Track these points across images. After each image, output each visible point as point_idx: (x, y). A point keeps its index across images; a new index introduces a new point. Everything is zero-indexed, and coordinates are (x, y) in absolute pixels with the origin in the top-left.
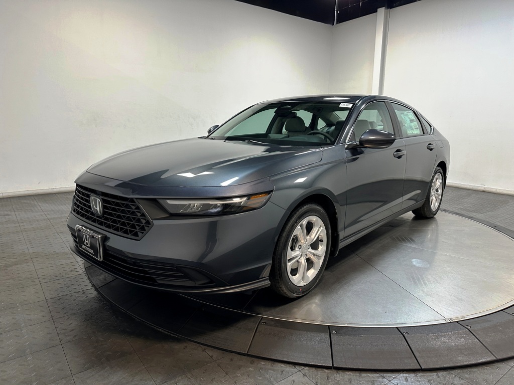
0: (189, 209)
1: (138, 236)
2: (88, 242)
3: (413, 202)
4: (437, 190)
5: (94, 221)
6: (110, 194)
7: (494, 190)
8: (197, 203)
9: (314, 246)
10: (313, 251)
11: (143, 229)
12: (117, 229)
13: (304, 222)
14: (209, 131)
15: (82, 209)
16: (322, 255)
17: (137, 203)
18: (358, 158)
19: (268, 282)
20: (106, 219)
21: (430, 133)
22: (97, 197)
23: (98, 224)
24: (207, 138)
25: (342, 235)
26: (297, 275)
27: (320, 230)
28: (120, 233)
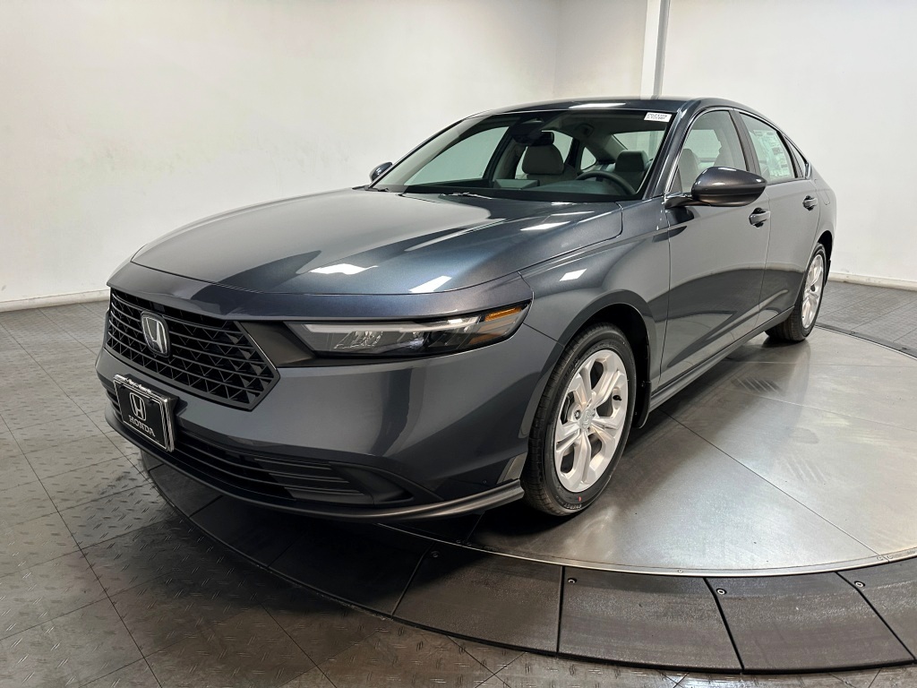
0: (354, 342)
1: (248, 402)
2: (141, 411)
3: (772, 314)
4: (813, 288)
5: (152, 366)
6: (183, 312)
7: (864, 280)
8: (370, 330)
9: (604, 410)
10: (603, 421)
11: (257, 386)
12: (201, 386)
13: (588, 365)
14: (374, 176)
15: (125, 340)
16: (619, 426)
17: (243, 332)
18: (685, 227)
19: (519, 491)
20: (177, 363)
21: (806, 175)
22: (153, 317)
23: (161, 373)
24: (371, 188)
25: (655, 384)
26: (573, 471)
27: (615, 379)
28: (208, 394)
